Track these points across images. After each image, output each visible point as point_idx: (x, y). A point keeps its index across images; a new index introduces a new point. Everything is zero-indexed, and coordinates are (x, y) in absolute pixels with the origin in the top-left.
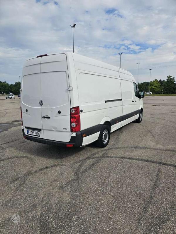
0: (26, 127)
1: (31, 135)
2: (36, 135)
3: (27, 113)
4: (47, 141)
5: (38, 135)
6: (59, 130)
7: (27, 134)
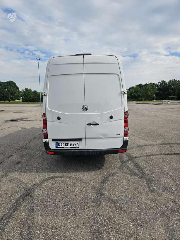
0: (53, 140)
1: (64, 147)
2: (73, 146)
3: (59, 121)
4: (92, 151)
5: (76, 146)
6: (109, 136)
7: (57, 147)
